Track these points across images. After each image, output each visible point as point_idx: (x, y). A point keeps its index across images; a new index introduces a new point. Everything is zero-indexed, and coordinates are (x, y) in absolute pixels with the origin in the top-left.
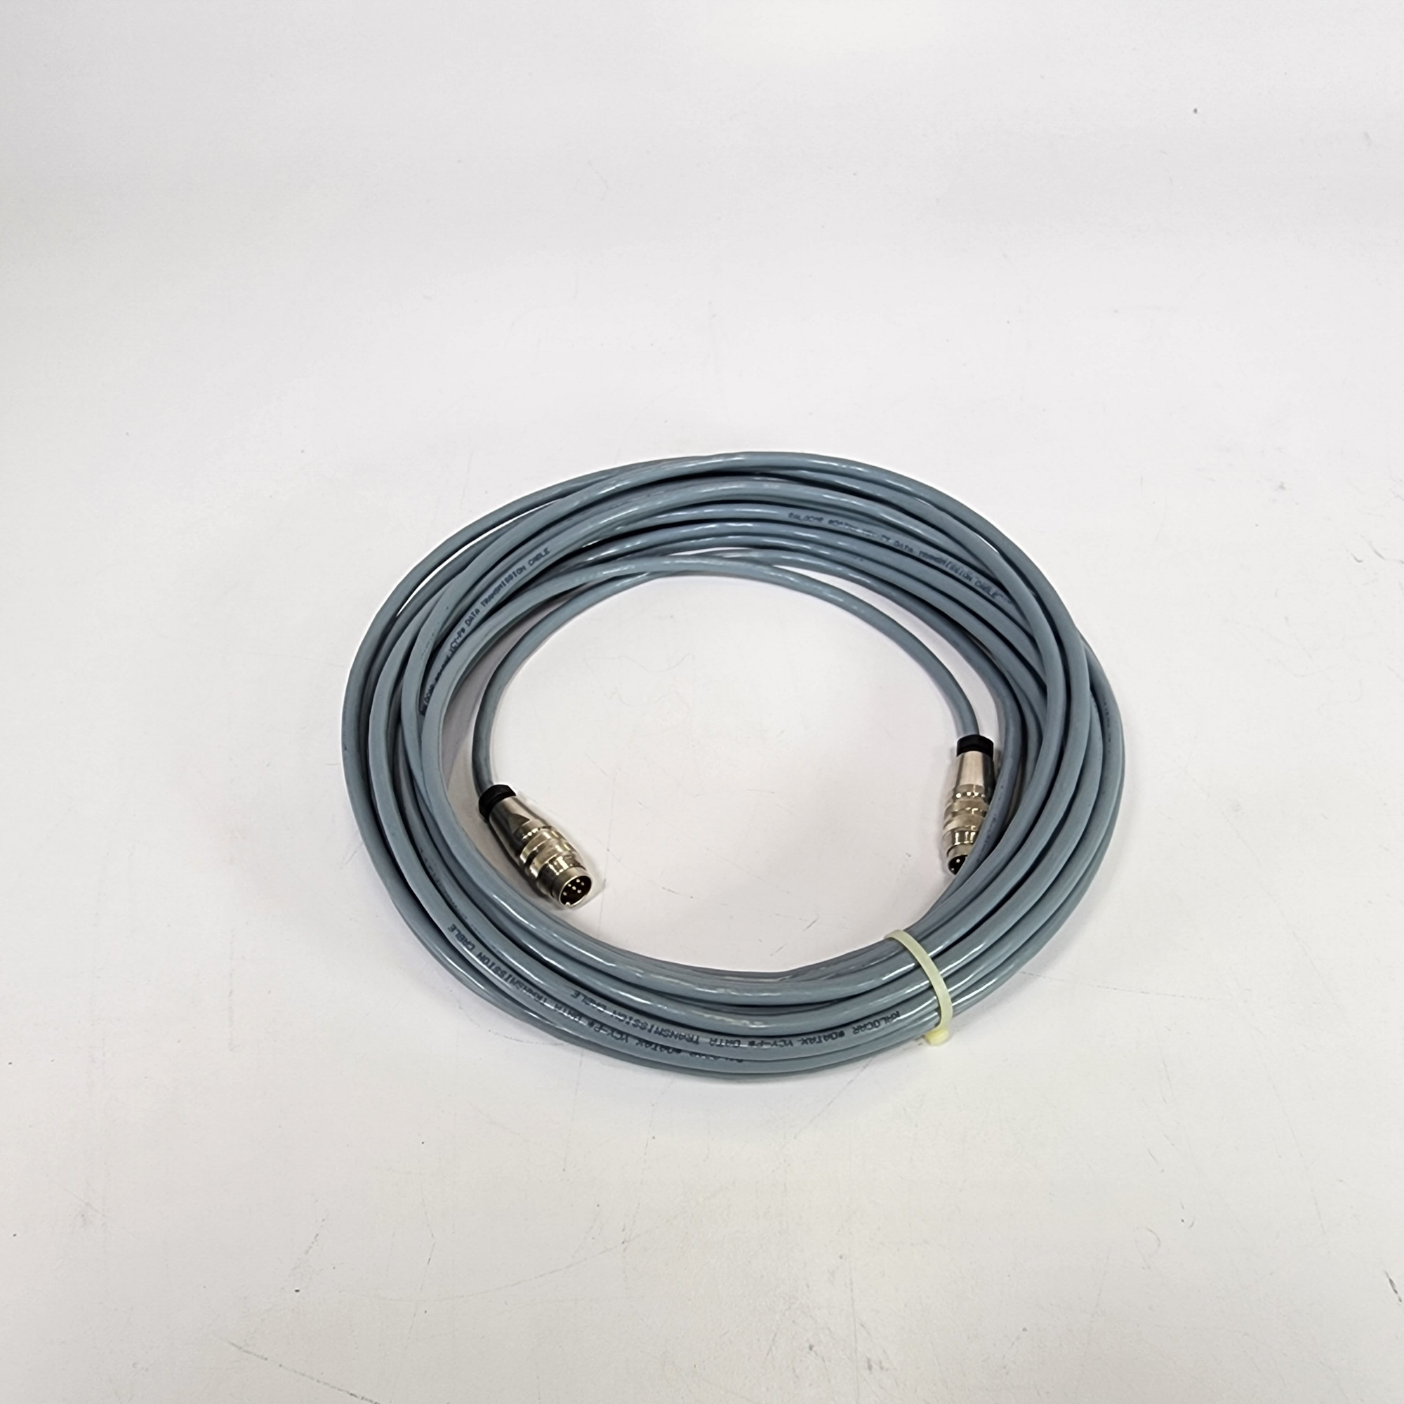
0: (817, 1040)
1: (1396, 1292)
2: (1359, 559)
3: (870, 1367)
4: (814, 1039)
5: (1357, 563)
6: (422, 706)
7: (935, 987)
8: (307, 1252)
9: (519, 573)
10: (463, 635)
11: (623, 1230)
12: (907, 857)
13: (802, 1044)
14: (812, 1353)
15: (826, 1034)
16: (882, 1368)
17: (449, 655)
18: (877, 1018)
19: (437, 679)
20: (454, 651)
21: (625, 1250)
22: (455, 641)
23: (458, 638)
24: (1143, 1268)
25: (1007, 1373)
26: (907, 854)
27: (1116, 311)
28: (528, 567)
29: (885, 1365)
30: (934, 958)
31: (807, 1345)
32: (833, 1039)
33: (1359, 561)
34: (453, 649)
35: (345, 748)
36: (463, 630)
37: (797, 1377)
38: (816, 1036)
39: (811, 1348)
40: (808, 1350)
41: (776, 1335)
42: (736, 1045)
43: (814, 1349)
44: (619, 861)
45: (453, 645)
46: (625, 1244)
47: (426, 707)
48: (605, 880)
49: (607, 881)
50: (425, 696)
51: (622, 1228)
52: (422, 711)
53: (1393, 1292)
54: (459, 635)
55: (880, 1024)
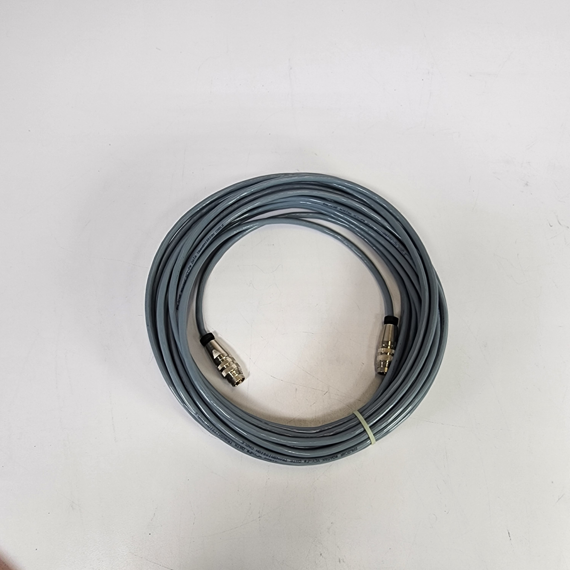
0: (328, 459)
1: (510, 537)
2: (551, 225)
3: (340, 561)
4: (327, 459)
5: (550, 226)
6: (177, 305)
7: (370, 438)
8: (152, 520)
9: (212, 237)
10: (190, 268)
11: (259, 513)
12: (362, 364)
13: (323, 461)
14: (321, 556)
15: (331, 456)
16: (344, 562)
17: (186, 279)
18: (349, 450)
19: (182, 291)
20: (188, 277)
21: (260, 520)
22: (187, 272)
23: (189, 270)
24: (430, 528)
25: (383, 563)
26: (362, 363)
27: (471, 76)
28: (214, 232)
29: (344, 560)
30: (370, 427)
31: (319, 554)
32: (334, 458)
33: (551, 226)
34: (187, 276)
35: (148, 325)
36: (190, 266)
37: (316, 564)
38: (328, 457)
39: (321, 555)
40: (320, 555)
41: (310, 550)
42: (300, 461)
43: (322, 555)
44: (254, 363)
45: (187, 274)
46: (260, 518)
47: (178, 306)
48: (249, 372)
49: (250, 372)
50: (178, 301)
51: (259, 512)
52: (177, 308)
53: (509, 537)
54: (189, 268)
55: (350, 452)
